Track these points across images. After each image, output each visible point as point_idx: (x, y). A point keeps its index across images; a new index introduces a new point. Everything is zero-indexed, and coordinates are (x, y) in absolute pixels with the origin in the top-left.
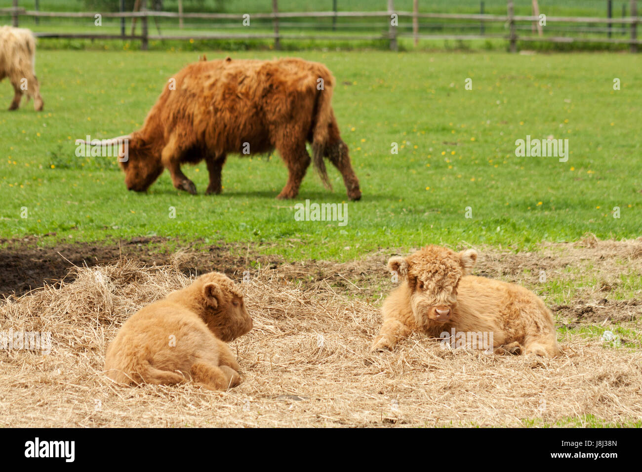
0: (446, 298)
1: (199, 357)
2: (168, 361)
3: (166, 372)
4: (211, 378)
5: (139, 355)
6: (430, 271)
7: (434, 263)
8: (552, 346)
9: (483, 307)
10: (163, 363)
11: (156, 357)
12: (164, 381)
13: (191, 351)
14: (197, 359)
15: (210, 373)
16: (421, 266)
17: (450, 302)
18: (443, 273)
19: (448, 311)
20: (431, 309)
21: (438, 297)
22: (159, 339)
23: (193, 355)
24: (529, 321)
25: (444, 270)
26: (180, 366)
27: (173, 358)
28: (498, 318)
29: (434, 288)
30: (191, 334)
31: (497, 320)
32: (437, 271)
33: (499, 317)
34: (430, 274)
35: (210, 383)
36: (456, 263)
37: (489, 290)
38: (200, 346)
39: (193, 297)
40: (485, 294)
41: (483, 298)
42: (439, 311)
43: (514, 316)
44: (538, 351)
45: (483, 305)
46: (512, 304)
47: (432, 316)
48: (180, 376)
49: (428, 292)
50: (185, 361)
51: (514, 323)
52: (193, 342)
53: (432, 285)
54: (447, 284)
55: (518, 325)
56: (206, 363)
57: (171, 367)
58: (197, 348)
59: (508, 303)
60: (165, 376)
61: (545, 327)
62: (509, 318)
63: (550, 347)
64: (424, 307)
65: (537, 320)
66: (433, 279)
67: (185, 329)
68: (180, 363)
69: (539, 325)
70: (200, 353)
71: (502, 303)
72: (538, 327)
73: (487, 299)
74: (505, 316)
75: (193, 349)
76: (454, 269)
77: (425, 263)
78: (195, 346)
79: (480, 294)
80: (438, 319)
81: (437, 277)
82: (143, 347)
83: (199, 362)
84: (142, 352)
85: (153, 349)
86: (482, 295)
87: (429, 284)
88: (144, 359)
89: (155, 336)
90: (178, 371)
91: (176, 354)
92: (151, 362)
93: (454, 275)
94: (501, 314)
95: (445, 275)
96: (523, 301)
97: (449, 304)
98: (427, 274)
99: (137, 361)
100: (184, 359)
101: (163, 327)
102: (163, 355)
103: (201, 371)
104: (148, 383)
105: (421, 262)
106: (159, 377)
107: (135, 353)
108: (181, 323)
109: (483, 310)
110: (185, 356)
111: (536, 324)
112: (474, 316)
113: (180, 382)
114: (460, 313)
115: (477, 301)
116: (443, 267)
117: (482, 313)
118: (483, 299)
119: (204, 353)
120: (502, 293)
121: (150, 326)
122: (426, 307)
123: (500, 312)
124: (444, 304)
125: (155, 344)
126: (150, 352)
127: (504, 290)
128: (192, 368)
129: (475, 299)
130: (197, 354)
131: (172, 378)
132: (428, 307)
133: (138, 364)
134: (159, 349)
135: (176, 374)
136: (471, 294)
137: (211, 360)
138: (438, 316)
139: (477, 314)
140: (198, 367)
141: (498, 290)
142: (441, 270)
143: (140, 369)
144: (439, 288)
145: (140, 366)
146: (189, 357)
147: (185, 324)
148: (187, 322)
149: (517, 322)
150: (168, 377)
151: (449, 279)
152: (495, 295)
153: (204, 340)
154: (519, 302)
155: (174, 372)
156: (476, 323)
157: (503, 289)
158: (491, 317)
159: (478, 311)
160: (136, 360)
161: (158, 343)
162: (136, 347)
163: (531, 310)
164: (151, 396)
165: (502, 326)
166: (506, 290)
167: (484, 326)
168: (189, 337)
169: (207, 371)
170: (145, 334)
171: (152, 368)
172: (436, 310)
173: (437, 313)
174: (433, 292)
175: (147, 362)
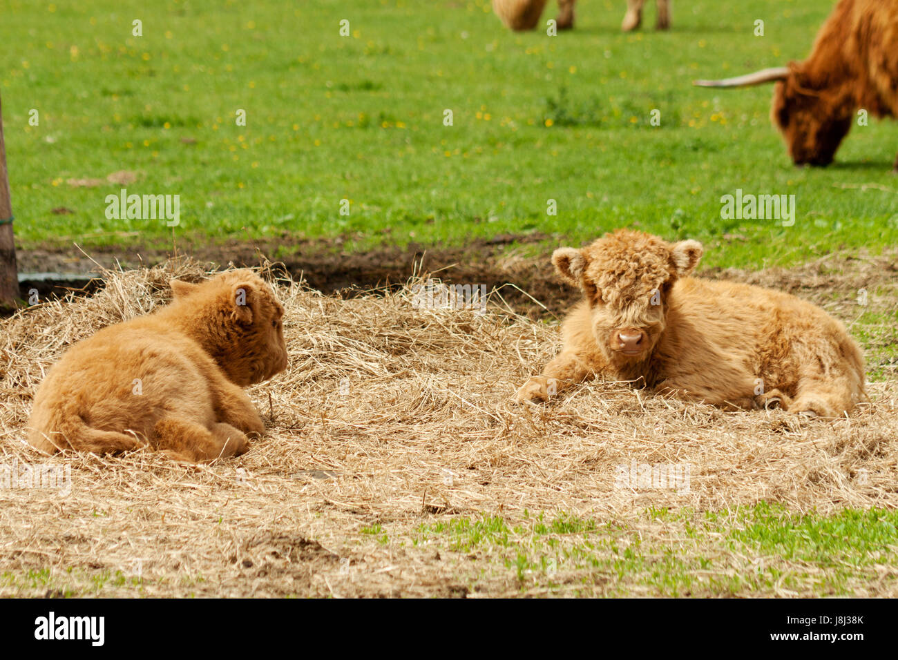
0: (636, 316)
1: (170, 410)
2: (114, 416)
3: (109, 433)
4: (188, 443)
5: (65, 407)
6: (613, 272)
7: (619, 258)
8: (841, 396)
9: (727, 338)
10: (107, 420)
11: (95, 410)
12: (107, 446)
13: (156, 401)
14: (168, 412)
15: (186, 435)
16: (599, 263)
17: (645, 323)
18: (633, 276)
19: (639, 336)
20: (614, 332)
21: (624, 315)
22: (102, 380)
23: (160, 406)
24: (805, 356)
25: (636, 271)
26: (135, 425)
27: (123, 411)
28: (750, 356)
29: (617, 301)
30: (160, 371)
31: (748, 359)
32: (623, 272)
33: (754, 354)
34: (612, 276)
35: (185, 451)
36: (658, 260)
37: (746, 309)
38: (175, 392)
39: (201, 315)
40: (736, 315)
41: (733, 322)
42: (623, 337)
43: (781, 353)
44: (811, 404)
45: (728, 334)
46: (779, 332)
47: (614, 346)
48: (133, 439)
49: (608, 306)
50: (145, 416)
51: (779, 364)
52: (162, 386)
53: (612, 294)
54: (640, 292)
55: (786, 367)
56: (181, 419)
57: (119, 425)
58: (167, 394)
59: (774, 331)
60: (108, 439)
61: (835, 365)
62: (771, 356)
63: (837, 398)
64: (605, 330)
65: (821, 355)
66: (617, 285)
67: (149, 364)
68: (135, 419)
69: (824, 362)
70: (174, 402)
71: (764, 331)
72: (822, 366)
73: (738, 324)
74: (764, 354)
75: (162, 396)
76: (654, 268)
77: (606, 258)
78: (166, 391)
79: (728, 315)
80: (623, 350)
81: (624, 282)
82: (75, 395)
83: (170, 417)
84: (73, 401)
85: (91, 397)
86: (730, 317)
87: (609, 293)
88: (73, 414)
89: (98, 376)
90: (130, 430)
91: (128, 405)
92: (86, 418)
93: (653, 279)
94: (758, 350)
95: (637, 278)
96: (800, 326)
97: (643, 325)
98: (608, 276)
99: (63, 416)
100: (142, 414)
101: (114, 360)
102: (105, 407)
103: (171, 431)
104: (77, 451)
105: (600, 258)
106: (97, 442)
107: (61, 403)
108: (146, 353)
109: (728, 343)
110: (146, 408)
111: (820, 360)
112: (709, 351)
113: (132, 447)
114: (684, 344)
115: (720, 326)
116: (633, 265)
117: (724, 347)
118: (731, 324)
119: (181, 402)
120: (766, 315)
121: (95, 358)
122: (608, 330)
123: (757, 346)
124: (633, 326)
125: (96, 388)
126: (85, 403)
127: (772, 310)
128: (157, 427)
129: (716, 322)
130: (167, 404)
131: (119, 442)
132: (611, 331)
133: (63, 421)
134: (98, 397)
135: (126, 436)
136: (711, 315)
137: (191, 413)
138: (623, 345)
139: (716, 348)
140: (167, 425)
141: (762, 309)
142: (631, 270)
143: (67, 428)
144: (627, 300)
145: (66, 425)
146: (152, 410)
147: (153, 355)
148: (155, 352)
149: (785, 362)
150: (113, 440)
151: (643, 285)
152: (753, 318)
153: (183, 381)
154: (792, 327)
155: (125, 433)
156: (710, 361)
157: (770, 308)
158: (739, 354)
159: (717, 343)
160: (61, 415)
161: (100, 388)
162: (65, 394)
163: (812, 339)
164: (78, 470)
165: (757, 368)
166: (775, 310)
167: (725, 367)
168: (156, 376)
169: (181, 431)
170: (83, 372)
171: (85, 427)
172: (619, 336)
173: (620, 341)
174: (615, 306)
175: (78, 418)
